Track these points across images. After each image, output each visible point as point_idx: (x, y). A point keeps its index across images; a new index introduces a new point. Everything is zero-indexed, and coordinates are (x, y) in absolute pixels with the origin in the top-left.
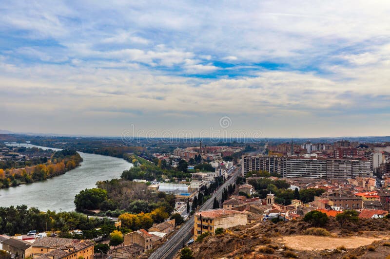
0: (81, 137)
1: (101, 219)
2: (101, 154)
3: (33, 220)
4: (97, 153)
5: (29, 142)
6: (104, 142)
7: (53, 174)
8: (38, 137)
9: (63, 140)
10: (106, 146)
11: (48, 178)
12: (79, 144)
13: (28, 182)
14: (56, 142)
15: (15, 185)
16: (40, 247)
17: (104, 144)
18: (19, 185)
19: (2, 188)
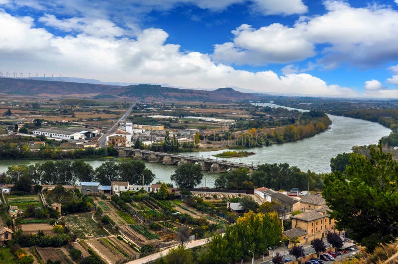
2: (352, 117)
3: (295, 179)
4: (346, 115)
5: (273, 102)
8: (281, 97)
9: (306, 101)
10: (356, 108)
11: (298, 140)
12: (325, 105)
13: (279, 142)
14: (301, 102)
15: (268, 145)
16: (307, 203)
17: (354, 105)
18: (270, 145)
19: (257, 146)
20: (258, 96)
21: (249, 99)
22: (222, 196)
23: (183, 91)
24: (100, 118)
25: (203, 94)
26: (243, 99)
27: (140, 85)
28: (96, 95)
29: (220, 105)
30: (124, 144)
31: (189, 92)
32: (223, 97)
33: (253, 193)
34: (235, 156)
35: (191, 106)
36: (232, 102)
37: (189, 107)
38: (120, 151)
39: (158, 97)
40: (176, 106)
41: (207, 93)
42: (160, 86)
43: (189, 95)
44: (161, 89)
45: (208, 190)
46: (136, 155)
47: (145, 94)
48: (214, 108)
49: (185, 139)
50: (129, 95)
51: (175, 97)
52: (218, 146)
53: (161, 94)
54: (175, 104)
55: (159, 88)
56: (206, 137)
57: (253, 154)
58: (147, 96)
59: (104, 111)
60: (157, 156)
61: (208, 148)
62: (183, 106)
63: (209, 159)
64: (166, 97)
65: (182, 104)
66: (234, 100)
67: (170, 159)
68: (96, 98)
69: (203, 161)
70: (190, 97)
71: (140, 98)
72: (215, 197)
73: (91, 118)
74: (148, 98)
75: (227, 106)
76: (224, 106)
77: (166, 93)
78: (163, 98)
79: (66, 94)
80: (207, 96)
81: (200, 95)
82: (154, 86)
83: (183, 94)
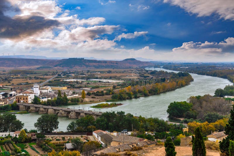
0: (202, 63)
1: (178, 125)
2: (211, 75)
4: (208, 75)
5: (162, 67)
6: (218, 66)
7: (165, 90)
8: (170, 63)
9: (186, 65)
10: (218, 69)
11: (161, 93)
12: (197, 68)
13: (146, 95)
14: (181, 66)
15: (136, 97)
16: (117, 141)
17: (218, 67)
18: (139, 97)
19: (128, 99)
20: (154, 64)
21: (146, 65)
22: (69, 138)
23: (100, 62)
24: (27, 83)
25: (114, 63)
26: (142, 65)
27: (70, 59)
28: (39, 66)
29: (123, 70)
30: (27, 101)
31: (104, 62)
32: (128, 65)
33: (92, 135)
34: (106, 107)
35: (101, 72)
36: (133, 68)
37: (99, 73)
38: (20, 106)
39: (81, 67)
40: (90, 72)
41: (117, 62)
42: (83, 59)
43: (104, 64)
44: (84, 61)
45: (62, 133)
46: (31, 108)
47: (73, 65)
48: (117, 73)
49: (77, 95)
50: (62, 66)
51: (94, 66)
52: (99, 100)
53: (84, 64)
54: (90, 71)
55: (82, 60)
56: (92, 93)
57: (121, 104)
58: (74, 66)
59: (35, 78)
60: (45, 109)
61: (91, 101)
62: (96, 72)
63: (79, 110)
64: (87, 66)
65: (96, 70)
66: (135, 66)
67: (53, 111)
68: (38, 69)
69: (75, 111)
70: (104, 65)
71: (69, 68)
72: (64, 138)
73: (20, 83)
74: (75, 67)
75: (128, 71)
76: (125, 71)
77: (87, 64)
78: (85, 67)
79: (18, 67)
80: (117, 65)
81: (111, 64)
82: (79, 59)
83: (100, 64)
